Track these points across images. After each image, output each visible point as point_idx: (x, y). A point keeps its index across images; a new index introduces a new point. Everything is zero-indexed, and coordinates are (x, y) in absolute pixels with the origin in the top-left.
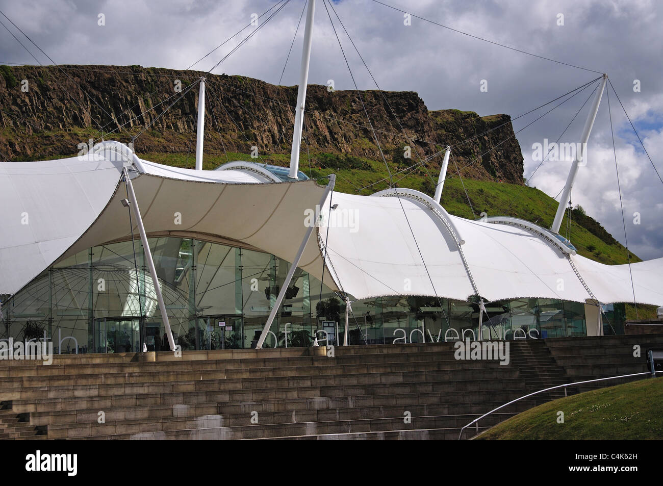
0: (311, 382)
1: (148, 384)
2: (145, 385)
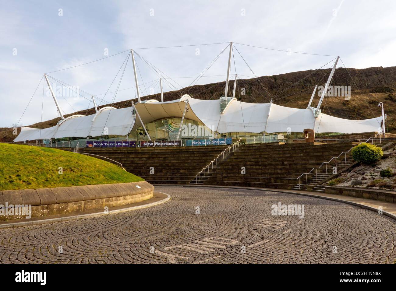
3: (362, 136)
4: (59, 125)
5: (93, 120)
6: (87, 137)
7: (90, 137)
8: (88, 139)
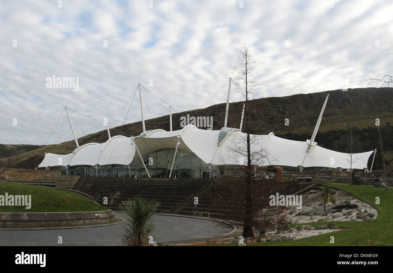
3: (325, 174)
4: (75, 153)
5: (102, 150)
6: (95, 165)
7: (98, 165)
8: (96, 167)
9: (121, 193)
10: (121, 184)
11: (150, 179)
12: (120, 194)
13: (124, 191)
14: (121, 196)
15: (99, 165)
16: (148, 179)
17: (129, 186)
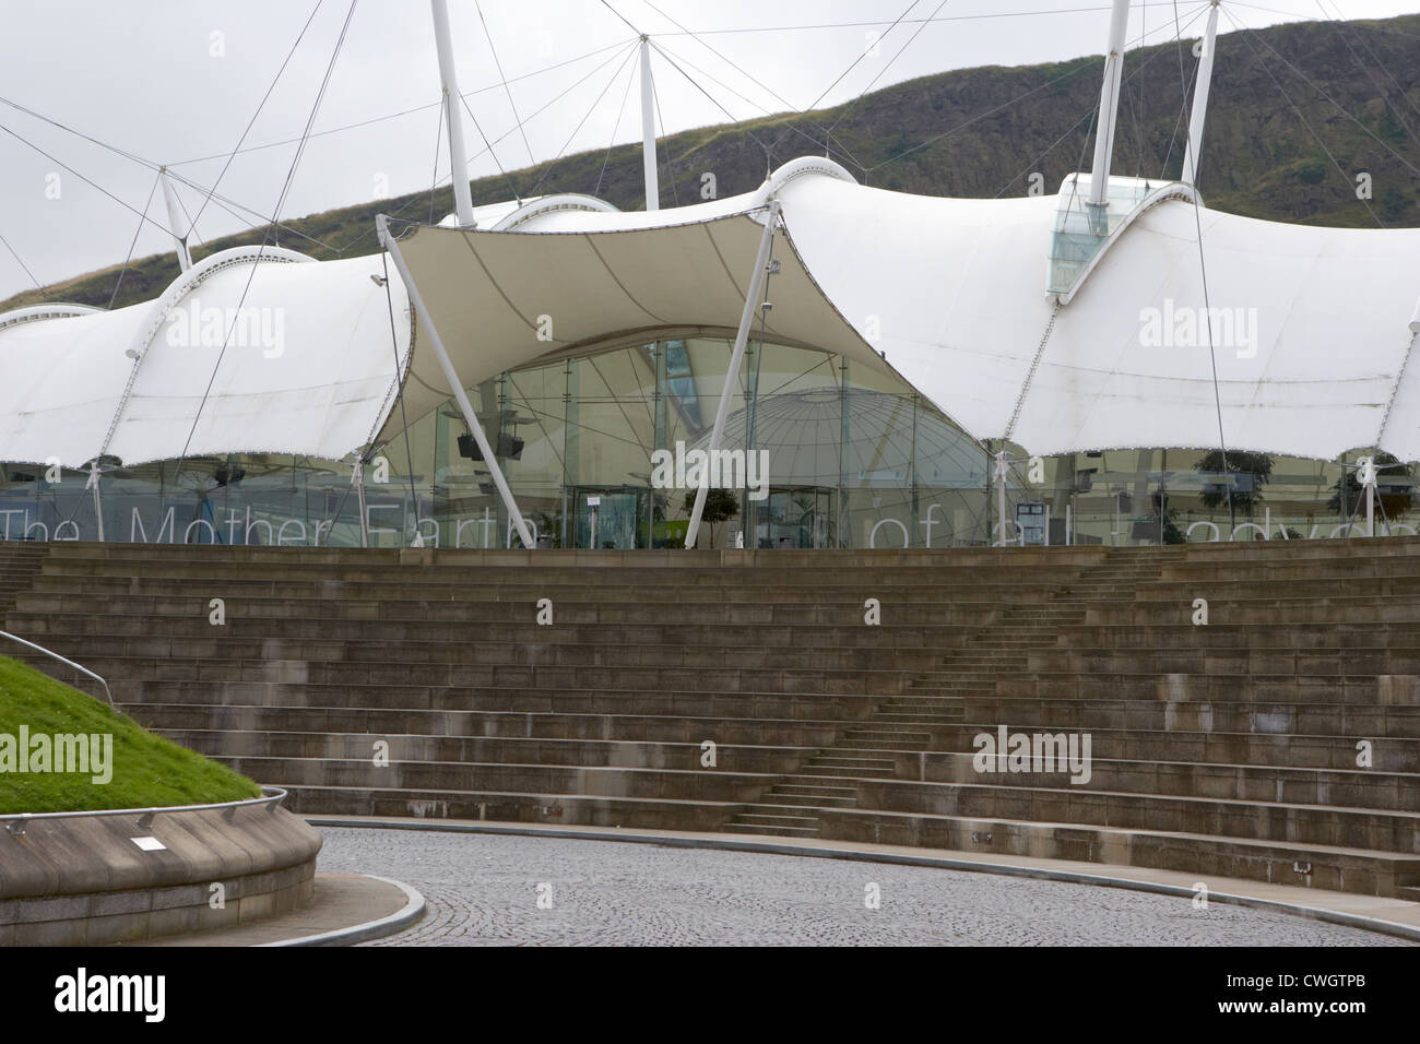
0: (598, 615)
1: (292, 603)
2: (287, 603)
5: (136, 347)
6: (90, 464)
7: (109, 462)
8: (94, 478)
9: (314, 667)
10: (305, 595)
11: (538, 561)
12: (299, 675)
13: (334, 655)
14: (310, 688)
15: (116, 461)
16: (521, 561)
17: (370, 612)
